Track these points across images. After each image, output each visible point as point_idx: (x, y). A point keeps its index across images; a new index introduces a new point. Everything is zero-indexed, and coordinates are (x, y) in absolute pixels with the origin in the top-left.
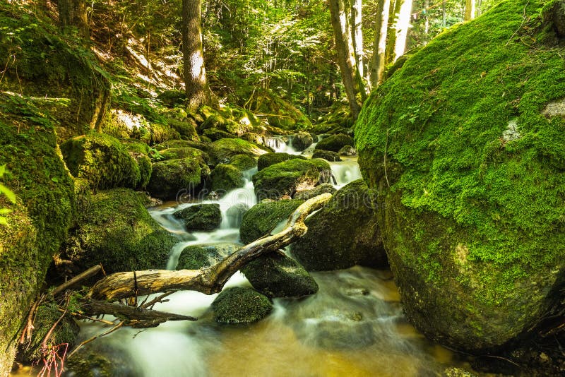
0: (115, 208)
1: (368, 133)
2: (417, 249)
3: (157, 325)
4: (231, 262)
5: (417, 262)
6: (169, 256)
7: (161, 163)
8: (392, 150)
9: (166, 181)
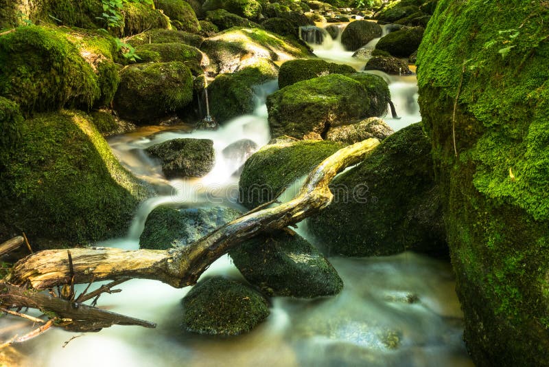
0: (58, 142)
1: (436, 60)
2: (488, 259)
3: (98, 330)
4: (211, 244)
5: (486, 280)
6: (133, 216)
7: (135, 69)
8: (467, 96)
9: (140, 97)
